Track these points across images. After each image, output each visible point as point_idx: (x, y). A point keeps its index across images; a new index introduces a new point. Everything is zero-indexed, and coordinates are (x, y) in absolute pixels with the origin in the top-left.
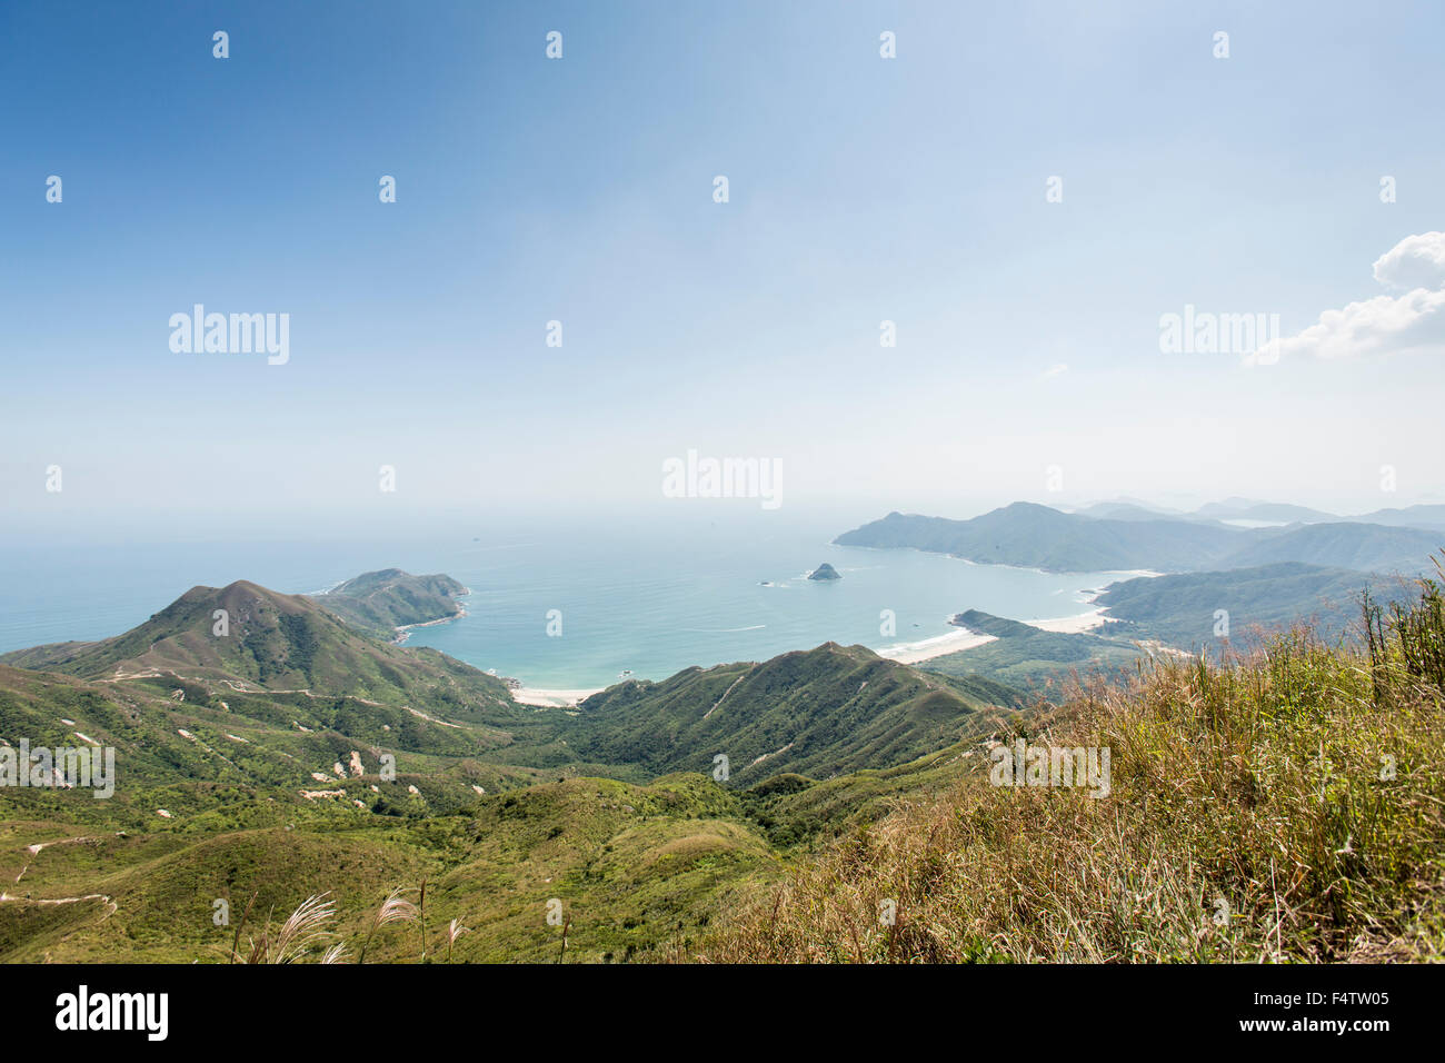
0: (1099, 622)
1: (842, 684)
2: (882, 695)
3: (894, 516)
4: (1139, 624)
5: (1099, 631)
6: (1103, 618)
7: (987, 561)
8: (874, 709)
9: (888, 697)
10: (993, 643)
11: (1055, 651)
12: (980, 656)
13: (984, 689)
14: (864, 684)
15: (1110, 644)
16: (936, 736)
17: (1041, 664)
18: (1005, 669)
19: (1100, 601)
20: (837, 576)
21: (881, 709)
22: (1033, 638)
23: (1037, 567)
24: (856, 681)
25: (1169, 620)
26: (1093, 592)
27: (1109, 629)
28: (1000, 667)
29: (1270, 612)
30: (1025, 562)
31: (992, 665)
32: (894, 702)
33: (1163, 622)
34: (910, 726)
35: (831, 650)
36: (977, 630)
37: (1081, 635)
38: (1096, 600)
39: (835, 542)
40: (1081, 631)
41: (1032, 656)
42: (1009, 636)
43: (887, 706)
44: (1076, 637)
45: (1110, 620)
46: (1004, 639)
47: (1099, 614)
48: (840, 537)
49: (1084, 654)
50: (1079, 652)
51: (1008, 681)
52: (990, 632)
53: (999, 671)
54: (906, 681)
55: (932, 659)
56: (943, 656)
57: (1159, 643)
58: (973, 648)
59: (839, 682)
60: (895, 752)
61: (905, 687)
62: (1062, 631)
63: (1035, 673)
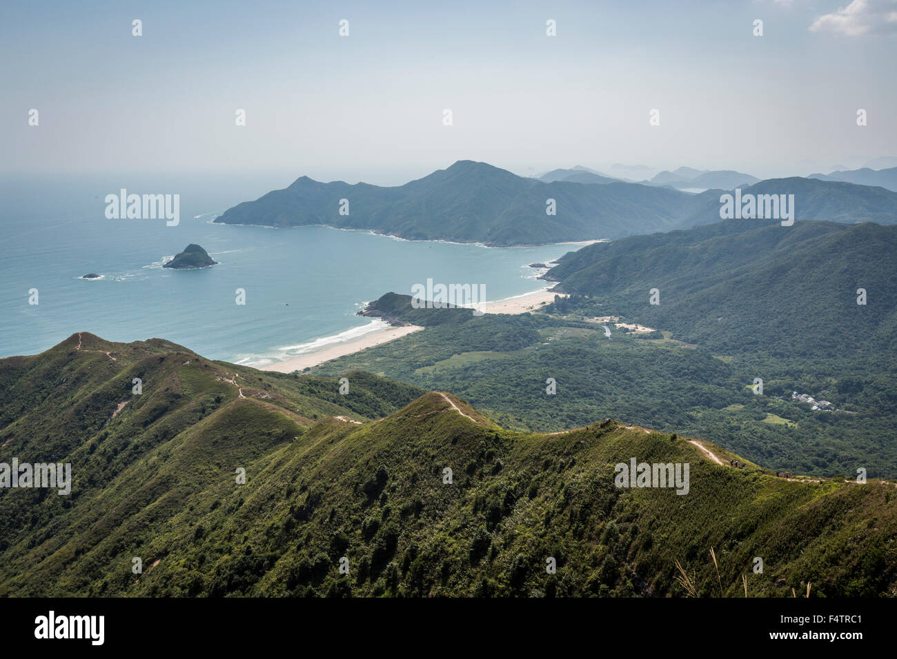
0: (550, 298)
1: (78, 412)
2: (146, 424)
3: (304, 181)
4: (595, 298)
5: (549, 309)
6: (554, 294)
7: (421, 236)
8: (124, 454)
9: (153, 428)
10: (415, 334)
11: (495, 338)
12: (395, 353)
13: (369, 393)
14: (121, 406)
15: (561, 324)
16: (206, 504)
17: (476, 357)
18: (428, 368)
19: (551, 275)
20: (208, 262)
21: (137, 452)
22: (469, 323)
23: (481, 241)
24: (104, 402)
25: (627, 291)
26: (544, 266)
27: (560, 306)
28: (419, 367)
29: (733, 271)
30: (466, 235)
31: (410, 364)
32: (166, 435)
33: (622, 293)
34: (165, 484)
35: (78, 348)
36: (397, 319)
37: (528, 315)
38: (548, 274)
39: (218, 220)
40: (529, 311)
41: (466, 347)
42: (437, 324)
43: (149, 446)
44: (523, 318)
45: (562, 296)
46: (431, 328)
47: (549, 290)
48: (226, 213)
49: (531, 339)
50: (525, 336)
51: (429, 383)
52: (413, 321)
53: (419, 372)
54: (198, 389)
55: (325, 363)
56: (343, 358)
57: (616, 319)
58: (388, 344)
59: (72, 410)
60: (114, 554)
61: (193, 404)
62: (505, 313)
63: (466, 369)
